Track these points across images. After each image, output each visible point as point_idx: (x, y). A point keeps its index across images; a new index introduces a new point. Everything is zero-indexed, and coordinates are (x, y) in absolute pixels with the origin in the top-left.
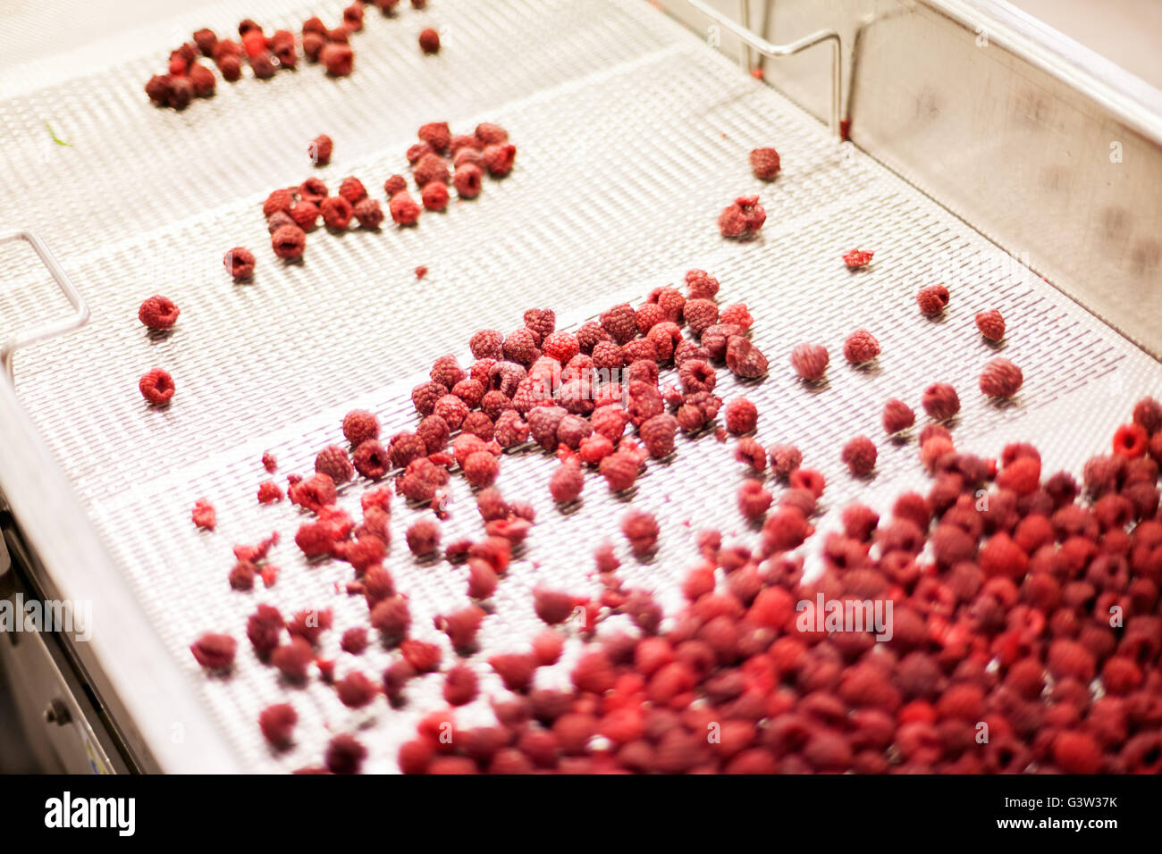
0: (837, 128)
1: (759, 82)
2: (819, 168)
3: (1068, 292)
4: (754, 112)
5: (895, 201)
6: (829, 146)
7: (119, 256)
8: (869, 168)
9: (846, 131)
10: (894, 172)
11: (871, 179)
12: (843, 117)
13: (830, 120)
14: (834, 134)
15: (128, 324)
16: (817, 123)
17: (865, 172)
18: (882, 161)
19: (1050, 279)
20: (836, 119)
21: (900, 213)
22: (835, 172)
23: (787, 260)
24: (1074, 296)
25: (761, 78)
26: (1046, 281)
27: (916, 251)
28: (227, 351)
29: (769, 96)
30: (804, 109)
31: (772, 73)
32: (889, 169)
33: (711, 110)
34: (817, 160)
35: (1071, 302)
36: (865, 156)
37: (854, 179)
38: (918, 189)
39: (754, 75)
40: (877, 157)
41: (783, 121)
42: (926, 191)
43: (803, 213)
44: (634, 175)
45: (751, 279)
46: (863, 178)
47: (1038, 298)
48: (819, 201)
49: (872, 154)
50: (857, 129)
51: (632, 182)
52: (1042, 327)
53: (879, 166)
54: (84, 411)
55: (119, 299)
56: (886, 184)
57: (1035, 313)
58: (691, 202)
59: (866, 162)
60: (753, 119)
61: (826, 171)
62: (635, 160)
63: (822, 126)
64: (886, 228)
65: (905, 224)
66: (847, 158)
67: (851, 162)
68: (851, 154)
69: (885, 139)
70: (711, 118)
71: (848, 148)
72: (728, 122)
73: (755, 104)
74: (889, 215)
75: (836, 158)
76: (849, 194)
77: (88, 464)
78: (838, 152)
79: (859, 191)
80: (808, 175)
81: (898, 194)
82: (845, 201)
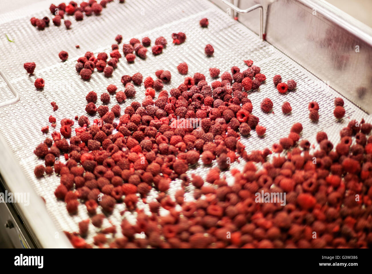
0: (262, 37)
2: (256, 50)
3: (336, 90)
4: (235, 31)
5: (281, 60)
6: (259, 42)
9: (264, 37)
10: (280, 51)
11: (273, 53)
12: (264, 33)
13: (260, 34)
14: (261, 38)
16: (255, 35)
17: (271, 51)
20: (261, 34)
21: (282, 64)
22: (261, 51)
24: (338, 91)
25: (237, 20)
26: (329, 86)
28: (64, 110)
29: (240, 26)
31: (241, 19)
32: (278, 50)
33: (221, 30)
34: (255, 47)
36: (271, 45)
37: (267, 53)
38: (288, 56)
39: (235, 19)
40: (275, 46)
42: (291, 57)
44: (196, 52)
46: (270, 53)
47: (327, 92)
48: (256, 60)
49: (273, 45)
50: (268, 37)
51: (196, 54)
52: (328, 101)
53: (275, 49)
55: (30, 92)
56: (278, 55)
57: (326, 97)
59: (271, 48)
60: (235, 33)
61: (258, 50)
62: (196, 47)
63: (257, 36)
64: (278, 69)
65: (284, 68)
66: (265, 46)
67: (266, 47)
68: (266, 45)
69: (277, 40)
70: (221, 33)
71: (265, 43)
72: (226, 35)
73: (235, 28)
74: (279, 65)
75: (261, 46)
76: (266, 58)
77: (20, 147)
78: (262, 44)
79: (269, 57)
80: (252, 52)
81: (281, 58)
82: (264, 60)
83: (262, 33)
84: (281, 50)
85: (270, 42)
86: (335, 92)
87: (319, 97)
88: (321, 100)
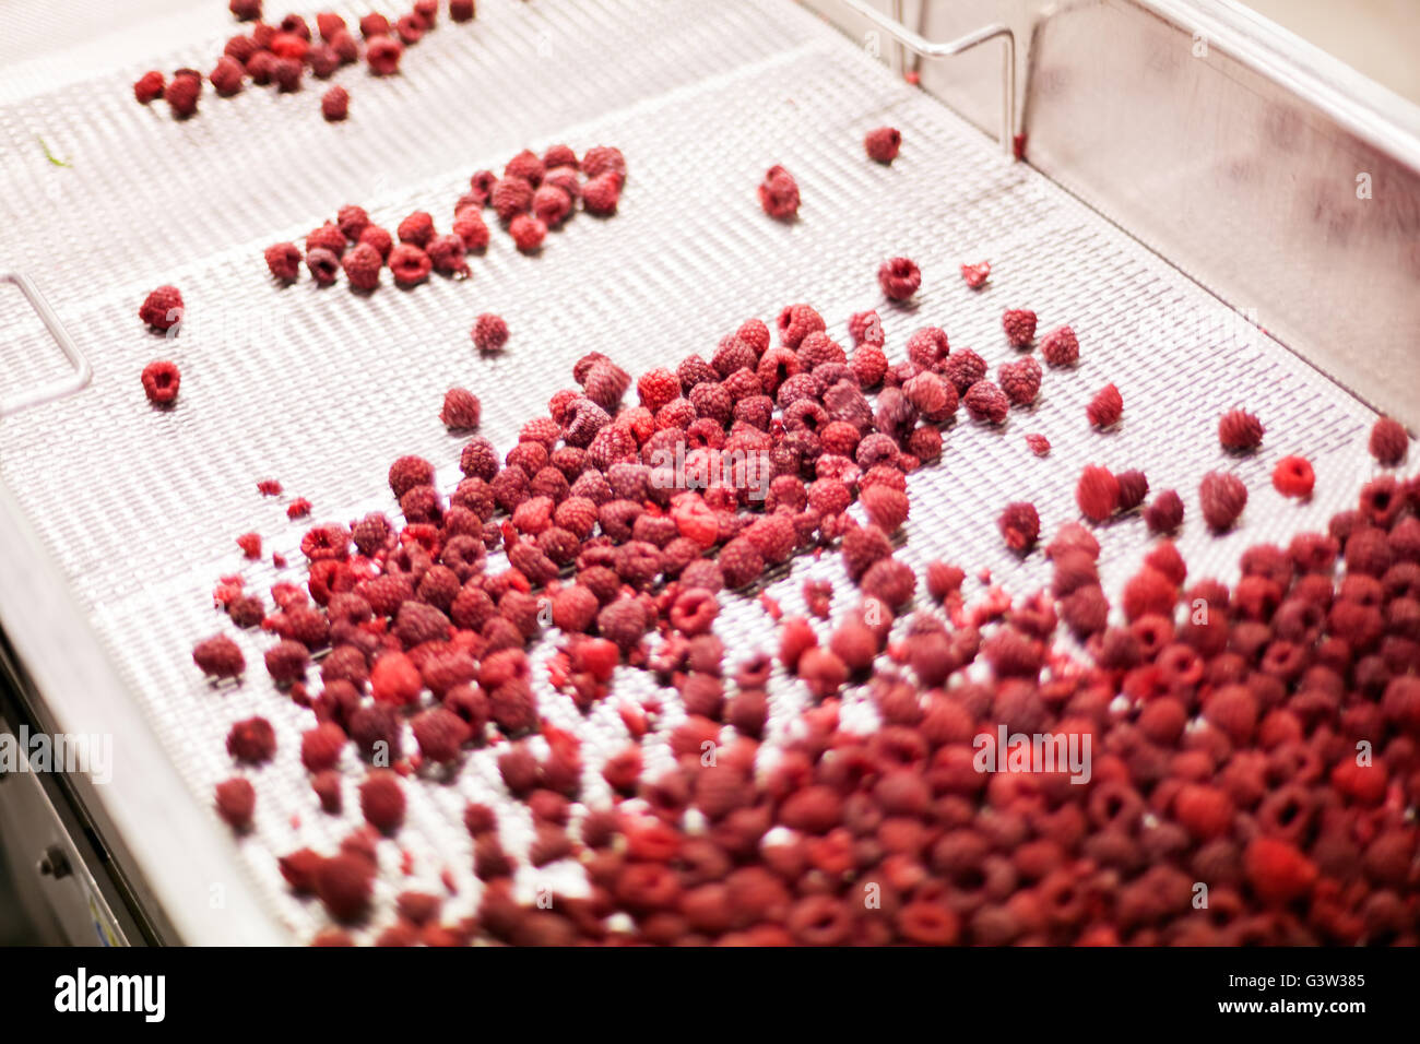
0: (1010, 146)
1: (914, 89)
2: (987, 194)
3: (1293, 347)
5: (1081, 235)
6: (999, 167)
8: (1049, 194)
9: (1020, 149)
10: (1079, 199)
11: (1052, 208)
12: (1018, 132)
13: (1001, 136)
14: (1006, 152)
16: (985, 139)
17: (1045, 199)
18: (1065, 185)
19: (1271, 332)
20: (1008, 134)
21: (1087, 250)
22: (1007, 199)
24: (1301, 352)
25: (917, 83)
26: (1266, 333)
27: (1106, 296)
29: (926, 105)
30: (969, 121)
31: (930, 78)
32: (1073, 195)
34: (985, 184)
35: (1296, 359)
36: (1044, 179)
37: (1031, 207)
38: (1109, 221)
39: (908, 80)
40: (1059, 181)
42: (1120, 223)
46: (1041, 207)
47: (1256, 354)
48: (988, 235)
49: (1054, 177)
50: (1034, 147)
52: (1261, 390)
53: (1062, 192)
55: (128, 354)
56: (1071, 214)
57: (1253, 373)
58: (831, 236)
59: (1044, 186)
61: (997, 198)
63: (992, 143)
64: (1070, 268)
65: (1093, 264)
66: (1022, 182)
67: (1028, 186)
68: (1026, 176)
69: (1069, 158)
71: (1023, 170)
73: (909, 115)
74: (1074, 252)
75: (1008, 182)
76: (1025, 226)
77: (91, 560)
78: (1011, 175)
79: (1036, 222)
80: (974, 203)
81: (1084, 226)
82: (1019, 235)
83: (1009, 131)
84: (1083, 197)
85: (1043, 167)
86: (1288, 354)
88: (1235, 383)
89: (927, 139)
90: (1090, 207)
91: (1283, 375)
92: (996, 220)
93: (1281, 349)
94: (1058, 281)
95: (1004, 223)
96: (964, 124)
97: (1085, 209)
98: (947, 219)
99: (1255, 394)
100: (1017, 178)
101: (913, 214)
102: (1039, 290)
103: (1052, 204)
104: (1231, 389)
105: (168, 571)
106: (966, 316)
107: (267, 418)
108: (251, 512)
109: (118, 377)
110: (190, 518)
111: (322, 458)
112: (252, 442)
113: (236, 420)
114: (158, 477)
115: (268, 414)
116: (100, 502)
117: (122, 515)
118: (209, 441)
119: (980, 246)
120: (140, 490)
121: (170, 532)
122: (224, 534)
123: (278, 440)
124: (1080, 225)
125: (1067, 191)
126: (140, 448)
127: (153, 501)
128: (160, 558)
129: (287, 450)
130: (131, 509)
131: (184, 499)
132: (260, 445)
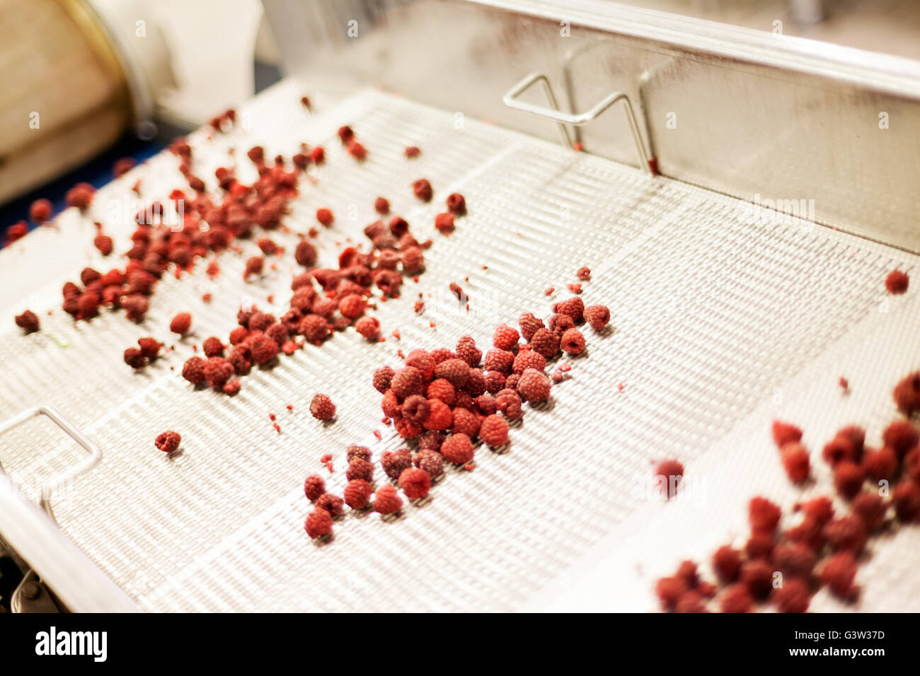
0: (648, 167)
1: (581, 154)
2: (641, 200)
3: (856, 233)
4: (582, 175)
5: (706, 206)
6: (645, 182)
7: (124, 414)
8: (680, 189)
9: (655, 168)
10: (699, 186)
11: (684, 196)
12: (650, 158)
13: (640, 163)
14: (646, 172)
15: (140, 462)
16: (632, 169)
17: (678, 193)
18: (688, 181)
19: (841, 228)
20: (644, 161)
21: (712, 214)
22: (654, 199)
23: (633, 274)
24: (863, 234)
25: (581, 149)
26: (838, 230)
27: (731, 237)
28: (220, 460)
29: (590, 161)
30: (619, 162)
31: (589, 143)
32: (695, 185)
33: (549, 183)
34: (638, 195)
35: (860, 239)
36: (674, 181)
37: (670, 200)
38: (721, 193)
39: (575, 149)
40: (684, 179)
41: (605, 175)
42: (728, 193)
43: (637, 236)
44: (501, 247)
45: (609, 295)
46: (677, 197)
47: (834, 244)
48: (647, 224)
49: (680, 178)
50: (664, 164)
51: (502, 252)
52: (843, 264)
53: (687, 185)
54: (120, 534)
55: (130, 445)
56: (696, 196)
57: (835, 256)
59: (675, 186)
60: (583, 180)
61: (647, 201)
62: (499, 235)
63: (636, 170)
64: (704, 228)
65: (718, 221)
66: (661, 187)
67: (665, 188)
68: (663, 183)
69: (685, 164)
70: (550, 189)
71: (661, 180)
72: (564, 188)
73: (582, 168)
74: (704, 218)
75: (653, 189)
76: (669, 211)
77: (131, 571)
78: (653, 185)
79: (675, 208)
80: (634, 208)
81: (707, 201)
82: (668, 218)
83: (644, 158)
84: (701, 184)
85: (671, 174)
86: (855, 238)
87: (819, 260)
88: (826, 264)
89: (596, 180)
90: (708, 189)
91: (855, 251)
92: (651, 214)
93: (849, 236)
94: (698, 238)
95: (656, 214)
96: (616, 164)
97: (704, 191)
98: (619, 222)
99: (840, 267)
100: (657, 186)
101: (597, 226)
102: (687, 247)
103: (683, 194)
104: (824, 269)
105: (179, 565)
106: (645, 275)
107: (223, 458)
108: (225, 516)
109: (126, 460)
110: (187, 530)
111: (262, 472)
112: (217, 475)
113: (204, 465)
114: (162, 511)
115: (224, 456)
116: (130, 536)
117: (145, 540)
118: (190, 482)
119: (644, 231)
120: (152, 522)
121: (177, 542)
122: (210, 534)
123: (232, 469)
124: (703, 201)
125: (690, 184)
126: (148, 498)
127: (162, 526)
128: (173, 559)
129: (239, 474)
130: (149, 535)
131: (181, 520)
132: (222, 475)
